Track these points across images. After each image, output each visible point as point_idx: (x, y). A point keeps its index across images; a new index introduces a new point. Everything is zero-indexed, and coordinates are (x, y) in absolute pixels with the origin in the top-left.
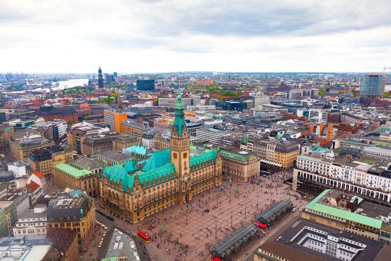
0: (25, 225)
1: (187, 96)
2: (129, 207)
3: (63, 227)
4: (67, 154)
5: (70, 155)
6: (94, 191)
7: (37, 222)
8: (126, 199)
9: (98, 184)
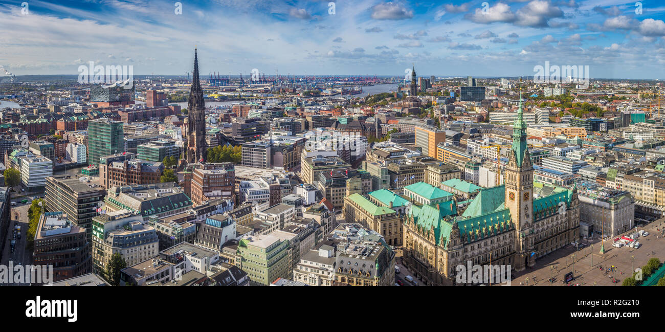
0: (306, 269)
1: (529, 110)
2: (441, 269)
3: (350, 284)
4: (364, 182)
5: (367, 184)
6: (396, 240)
7: (321, 269)
8: (439, 257)
9: (401, 230)
